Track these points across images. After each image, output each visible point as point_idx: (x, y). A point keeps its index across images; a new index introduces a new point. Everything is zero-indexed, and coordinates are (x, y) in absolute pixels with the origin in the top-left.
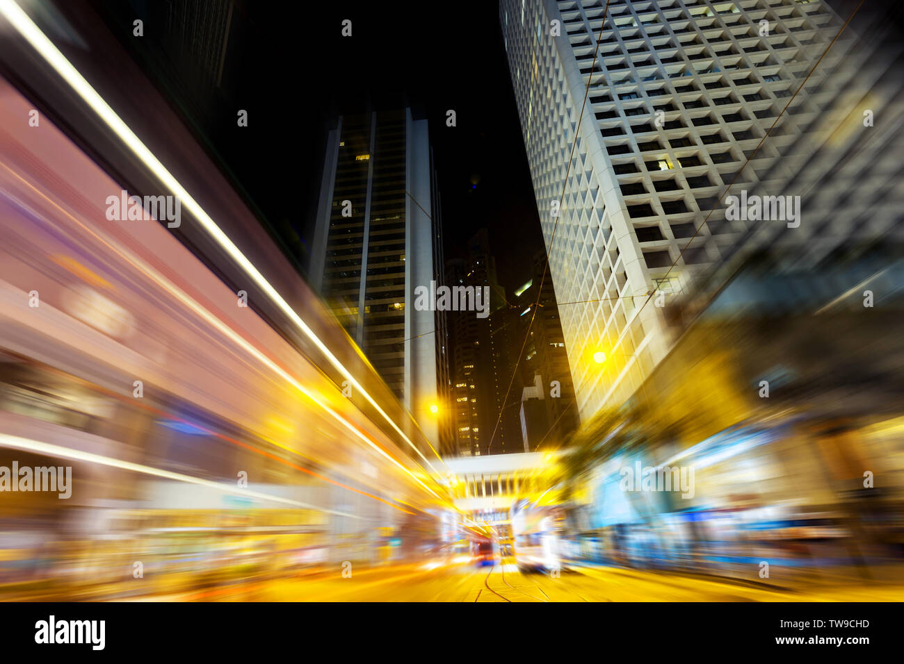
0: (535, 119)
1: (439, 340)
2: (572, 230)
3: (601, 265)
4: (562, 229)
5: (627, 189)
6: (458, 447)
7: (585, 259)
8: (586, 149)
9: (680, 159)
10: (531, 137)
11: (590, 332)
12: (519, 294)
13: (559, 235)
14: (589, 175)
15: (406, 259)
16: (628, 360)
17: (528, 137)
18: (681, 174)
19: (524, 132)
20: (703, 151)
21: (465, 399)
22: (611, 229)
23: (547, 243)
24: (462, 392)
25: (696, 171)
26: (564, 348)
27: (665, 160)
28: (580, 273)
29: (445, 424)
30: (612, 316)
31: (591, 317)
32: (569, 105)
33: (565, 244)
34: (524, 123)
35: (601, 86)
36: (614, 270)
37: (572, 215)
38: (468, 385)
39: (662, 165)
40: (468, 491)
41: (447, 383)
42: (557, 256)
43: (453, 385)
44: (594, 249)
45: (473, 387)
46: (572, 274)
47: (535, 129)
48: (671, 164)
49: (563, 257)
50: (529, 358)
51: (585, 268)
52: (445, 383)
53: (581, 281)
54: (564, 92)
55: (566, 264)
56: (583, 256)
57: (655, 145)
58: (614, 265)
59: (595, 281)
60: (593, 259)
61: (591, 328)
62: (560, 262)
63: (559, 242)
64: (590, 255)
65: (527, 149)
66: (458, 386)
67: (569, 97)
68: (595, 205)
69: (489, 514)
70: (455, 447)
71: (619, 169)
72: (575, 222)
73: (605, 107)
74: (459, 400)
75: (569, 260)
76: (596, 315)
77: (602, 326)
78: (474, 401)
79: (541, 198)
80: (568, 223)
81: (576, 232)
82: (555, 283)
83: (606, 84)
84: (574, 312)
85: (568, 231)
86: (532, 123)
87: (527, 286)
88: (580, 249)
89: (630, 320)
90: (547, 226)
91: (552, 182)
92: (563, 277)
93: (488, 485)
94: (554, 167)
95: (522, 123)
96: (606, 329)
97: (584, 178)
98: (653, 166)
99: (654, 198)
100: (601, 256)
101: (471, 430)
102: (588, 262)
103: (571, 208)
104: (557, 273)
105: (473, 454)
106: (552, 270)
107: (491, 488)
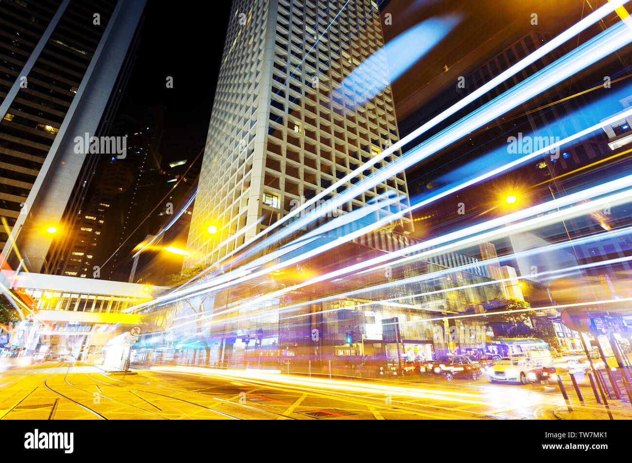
0: (235, 52)
1: (84, 174)
2: (229, 139)
3: (238, 170)
4: (222, 135)
5: (272, 131)
6: (65, 267)
7: (229, 162)
8: (259, 93)
9: (306, 130)
10: (227, 62)
11: (213, 211)
12: (172, 166)
13: (219, 139)
14: (254, 110)
15: (78, 93)
16: (230, 236)
17: (226, 61)
18: (303, 138)
19: (224, 55)
20: (319, 132)
21: (90, 230)
22: (253, 151)
23: (208, 140)
24: (89, 224)
25: (312, 141)
26: (191, 216)
27: (298, 126)
28: (222, 170)
29: (60, 244)
30: (232, 206)
31: (218, 202)
32: (260, 58)
33: (221, 147)
34: (227, 49)
35: (283, 60)
36: (244, 177)
37: (232, 130)
38: (98, 219)
39: (296, 128)
40: (59, 305)
41: (77, 212)
42: (211, 152)
43: (83, 215)
44: (238, 159)
45: (102, 222)
46: (217, 168)
47: (232, 58)
48: (300, 130)
49: (215, 154)
50: (161, 214)
51: (227, 168)
52: (75, 212)
53: (221, 175)
54: (261, 47)
55: (215, 160)
56: (229, 160)
57: (297, 115)
58: (246, 174)
59: (230, 179)
60: (234, 164)
61: (215, 208)
62: (212, 157)
63: (217, 143)
64: (233, 161)
65: (221, 69)
66: (87, 217)
67: (262, 52)
68: (250, 131)
69: (74, 325)
70: (62, 266)
71: (273, 117)
72: (233, 135)
73: (281, 74)
74: (83, 229)
75: (218, 158)
76: (221, 201)
77: (222, 210)
78: (98, 233)
79: (217, 107)
80: (228, 134)
81: (231, 142)
82: (203, 169)
83: (286, 61)
84: (208, 194)
85: (226, 139)
86: (232, 53)
87: (181, 163)
88: (229, 154)
89: (241, 212)
90: (213, 129)
91: (229, 101)
92: (210, 167)
93: (82, 303)
94: (234, 92)
95: (225, 48)
96: (224, 213)
97: (250, 110)
98: (291, 125)
99: (284, 144)
100: (240, 165)
101: (85, 256)
102: (230, 165)
103: (234, 125)
104: (207, 163)
105: (78, 276)
106: (204, 159)
107: (85, 305)
